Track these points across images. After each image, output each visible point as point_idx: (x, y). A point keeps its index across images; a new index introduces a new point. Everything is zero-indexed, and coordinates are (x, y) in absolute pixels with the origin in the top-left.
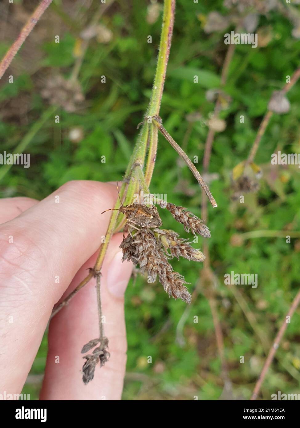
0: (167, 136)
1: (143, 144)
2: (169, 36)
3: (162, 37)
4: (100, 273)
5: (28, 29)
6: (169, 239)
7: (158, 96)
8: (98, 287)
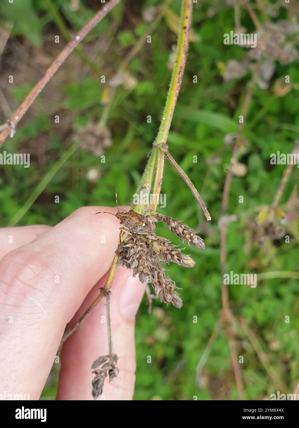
0: (170, 159)
1: (150, 169)
2: (179, 73)
3: (173, 75)
4: (110, 292)
5: (52, 70)
6: (161, 245)
7: (166, 126)
8: (108, 305)
